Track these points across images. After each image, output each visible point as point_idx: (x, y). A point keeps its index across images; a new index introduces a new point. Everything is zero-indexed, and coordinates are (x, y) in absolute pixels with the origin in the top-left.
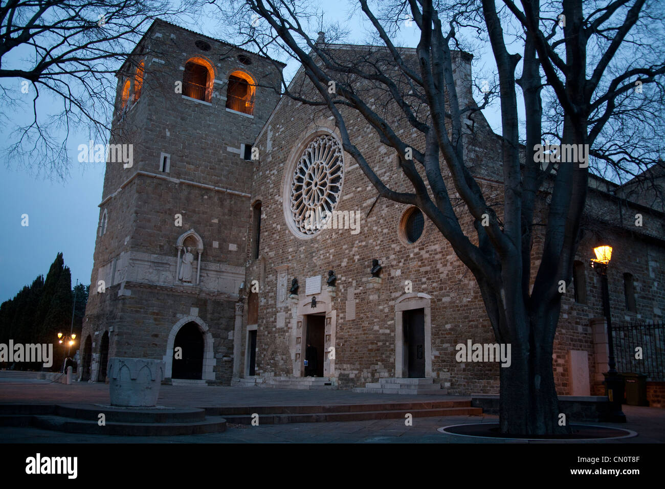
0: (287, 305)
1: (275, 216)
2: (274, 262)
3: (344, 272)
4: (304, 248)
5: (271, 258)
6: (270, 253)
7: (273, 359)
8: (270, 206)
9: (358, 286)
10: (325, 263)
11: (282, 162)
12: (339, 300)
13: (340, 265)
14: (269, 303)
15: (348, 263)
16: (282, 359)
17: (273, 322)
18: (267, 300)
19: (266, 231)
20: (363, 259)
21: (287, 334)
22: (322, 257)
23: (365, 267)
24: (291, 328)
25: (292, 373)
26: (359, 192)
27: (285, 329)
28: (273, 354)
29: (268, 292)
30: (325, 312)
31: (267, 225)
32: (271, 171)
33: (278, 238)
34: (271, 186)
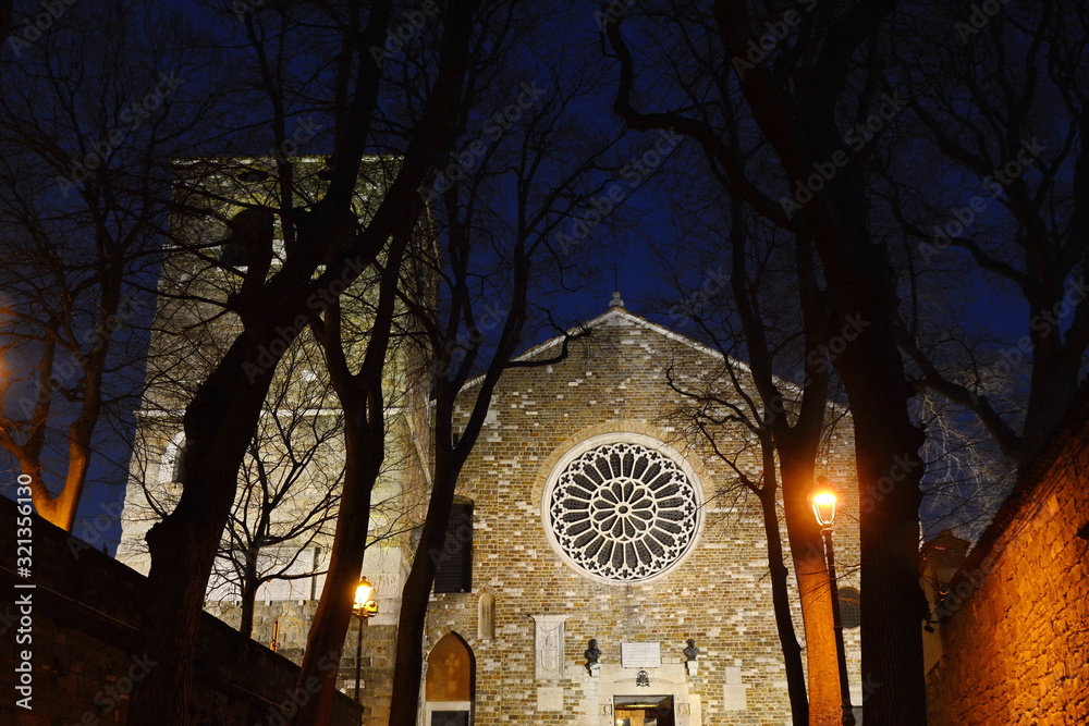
0: (567, 677)
1: (518, 533)
2: (520, 605)
3: (713, 645)
5: (511, 598)
6: (507, 590)
8: (501, 514)
9: (747, 665)
11: (535, 454)
13: (705, 634)
14: (513, 670)
17: (525, 701)
18: (505, 664)
19: (495, 552)
22: (657, 616)
27: (564, 714)
29: (507, 651)
30: (672, 696)
31: (493, 542)
32: (502, 458)
33: (531, 569)
34: (501, 483)
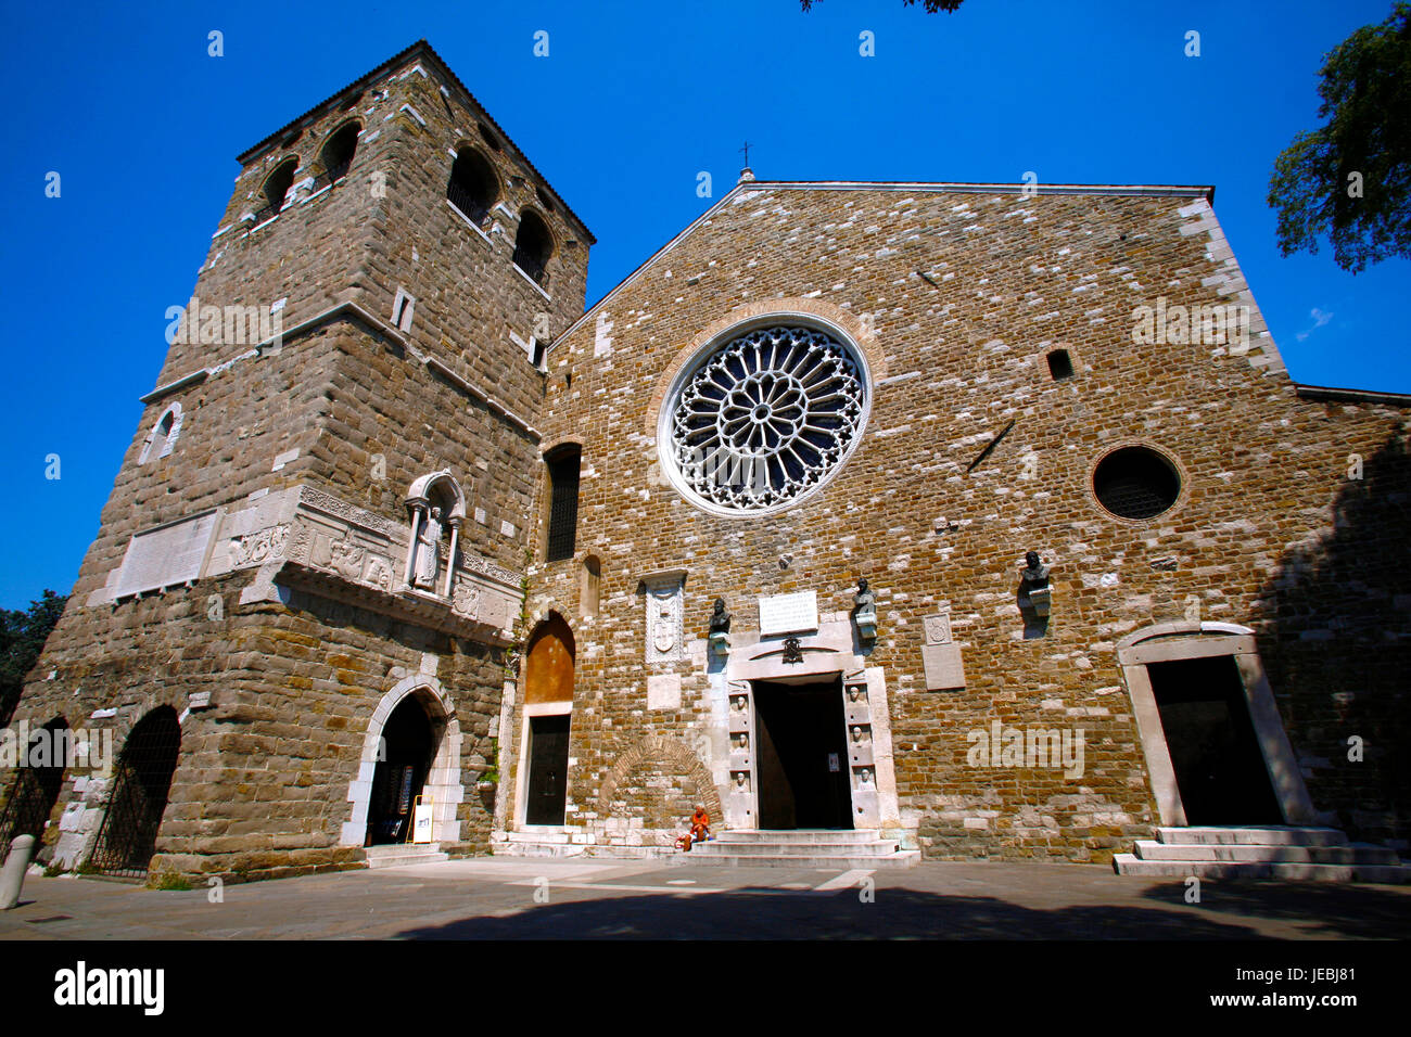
0: (687, 657)
1: (629, 473)
3: (900, 584)
4: (741, 534)
5: (619, 558)
6: (613, 547)
7: (640, 785)
8: (610, 454)
9: (960, 610)
10: (827, 566)
11: (650, 373)
12: (891, 644)
13: (885, 568)
14: (617, 653)
15: (912, 564)
16: (676, 785)
17: (631, 697)
18: (611, 648)
19: (601, 502)
20: (969, 554)
21: (690, 724)
22: (811, 551)
23: (980, 572)
24: (707, 711)
25: (722, 819)
26: (930, 423)
27: (683, 711)
28: (636, 773)
29: (612, 630)
30: (841, 672)
31: (601, 490)
32: (613, 388)
33: (643, 514)
34: (612, 417)
